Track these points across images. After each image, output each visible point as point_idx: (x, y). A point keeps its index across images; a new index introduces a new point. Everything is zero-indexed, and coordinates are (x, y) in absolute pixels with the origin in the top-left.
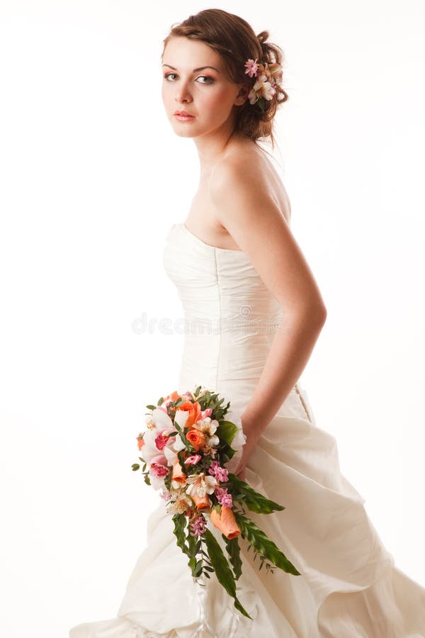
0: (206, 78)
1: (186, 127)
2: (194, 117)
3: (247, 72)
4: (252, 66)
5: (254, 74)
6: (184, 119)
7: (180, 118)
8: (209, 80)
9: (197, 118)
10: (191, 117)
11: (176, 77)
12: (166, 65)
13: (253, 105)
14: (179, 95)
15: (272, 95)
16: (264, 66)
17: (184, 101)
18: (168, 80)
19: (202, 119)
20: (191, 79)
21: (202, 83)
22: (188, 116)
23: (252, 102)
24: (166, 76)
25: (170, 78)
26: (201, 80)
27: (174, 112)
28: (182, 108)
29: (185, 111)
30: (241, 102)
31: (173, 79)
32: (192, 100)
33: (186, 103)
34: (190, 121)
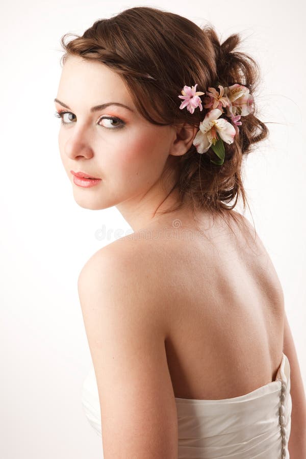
0: (114, 120)
1: (90, 195)
2: (99, 180)
3: (182, 107)
4: (192, 97)
5: (197, 109)
6: (86, 183)
7: (79, 181)
8: (118, 123)
9: (104, 181)
10: (93, 180)
13: (204, 154)
15: (231, 136)
16: (218, 90)
18: (63, 121)
19: (113, 182)
22: (90, 179)
23: (200, 150)
24: (61, 114)
29: (82, 171)
30: (181, 150)
31: (71, 120)
32: (92, 155)
33: (83, 159)
34: (94, 185)
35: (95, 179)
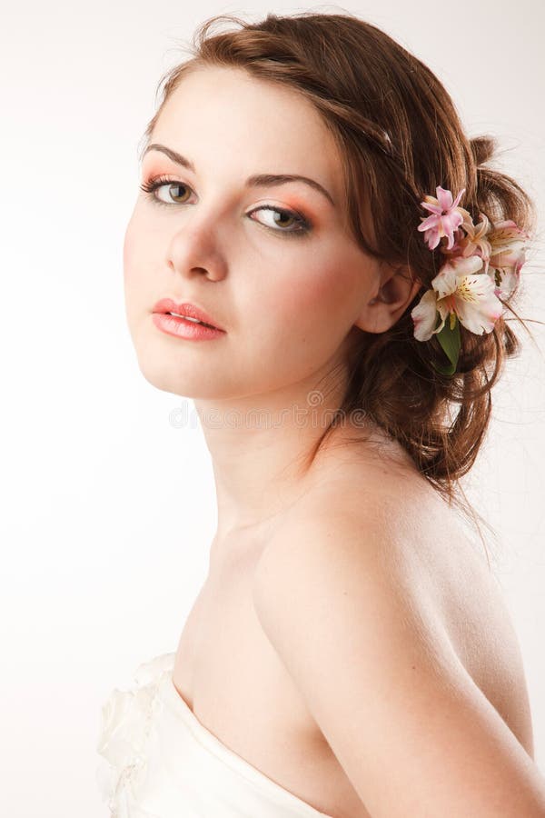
0: (284, 216)
2: (222, 331)
3: (423, 229)
4: (445, 213)
5: (444, 241)
6: (183, 330)
7: (170, 324)
8: (294, 222)
9: (231, 336)
10: (209, 329)
11: (184, 192)
12: (158, 148)
13: (423, 344)
14: (182, 251)
15: (490, 320)
16: (478, 222)
17: (197, 272)
18: (157, 199)
20: (235, 210)
21: (271, 228)
22: (202, 324)
23: (422, 333)
24: (153, 186)
25: (165, 193)
26: (269, 218)
27: (152, 302)
28: (185, 292)
29: (194, 304)
30: (380, 322)
31: (174, 198)
32: (224, 273)
33: (202, 278)
34: (208, 338)
35: (212, 327)
